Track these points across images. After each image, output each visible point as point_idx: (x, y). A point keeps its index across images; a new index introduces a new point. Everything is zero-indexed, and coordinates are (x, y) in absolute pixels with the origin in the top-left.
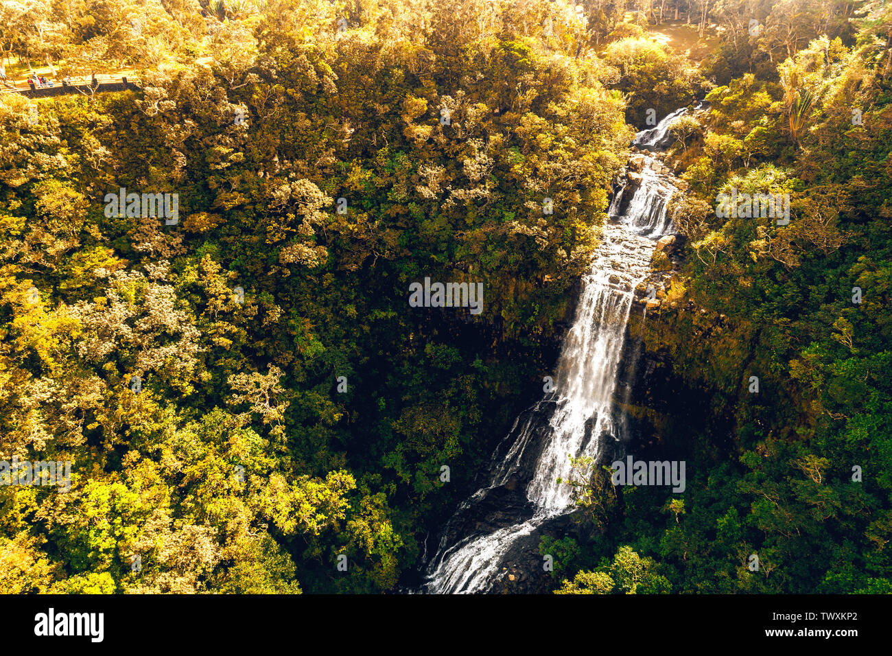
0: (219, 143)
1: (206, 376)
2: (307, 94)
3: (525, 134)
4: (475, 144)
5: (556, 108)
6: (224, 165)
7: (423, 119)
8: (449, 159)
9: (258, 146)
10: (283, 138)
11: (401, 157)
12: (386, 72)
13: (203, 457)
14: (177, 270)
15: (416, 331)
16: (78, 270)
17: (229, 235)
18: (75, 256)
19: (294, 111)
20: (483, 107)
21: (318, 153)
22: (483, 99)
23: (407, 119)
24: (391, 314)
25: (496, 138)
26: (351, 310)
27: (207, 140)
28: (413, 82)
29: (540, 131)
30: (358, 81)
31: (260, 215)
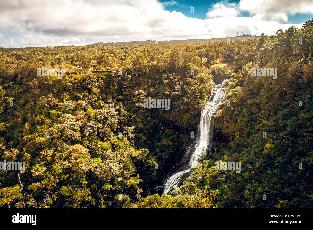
0: (124, 82)
1: (119, 127)
2: (142, 74)
3: (188, 82)
4: (177, 83)
5: (195, 77)
6: (126, 86)
7: (166, 79)
8: (172, 87)
9: (132, 83)
10: (137, 82)
11: (161, 87)
12: (159, 70)
13: (118, 142)
14: (115, 106)
15: (163, 127)
16: (97, 104)
17: (125, 101)
18: (96, 102)
19: (139, 77)
20: (179, 77)
21: (144, 86)
22: (179, 75)
23: (163, 79)
24: (158, 121)
25: (182, 83)
26: (149, 119)
27: (122, 82)
28: (164, 72)
29: (192, 81)
30: (153, 71)
31: (131, 97)
